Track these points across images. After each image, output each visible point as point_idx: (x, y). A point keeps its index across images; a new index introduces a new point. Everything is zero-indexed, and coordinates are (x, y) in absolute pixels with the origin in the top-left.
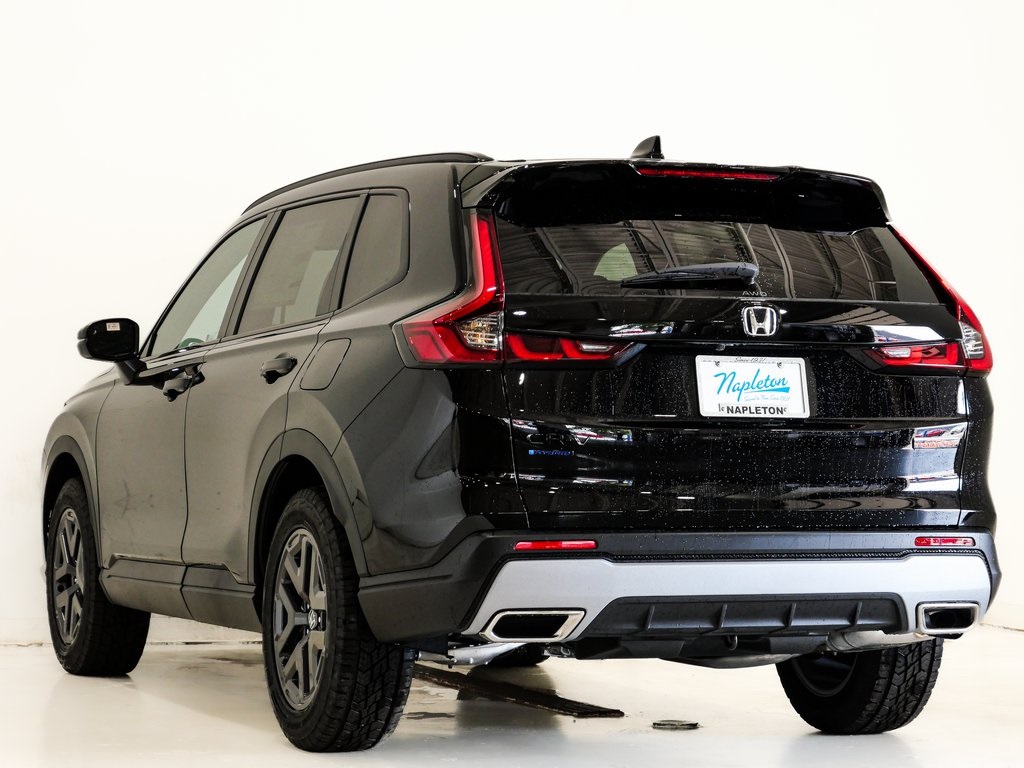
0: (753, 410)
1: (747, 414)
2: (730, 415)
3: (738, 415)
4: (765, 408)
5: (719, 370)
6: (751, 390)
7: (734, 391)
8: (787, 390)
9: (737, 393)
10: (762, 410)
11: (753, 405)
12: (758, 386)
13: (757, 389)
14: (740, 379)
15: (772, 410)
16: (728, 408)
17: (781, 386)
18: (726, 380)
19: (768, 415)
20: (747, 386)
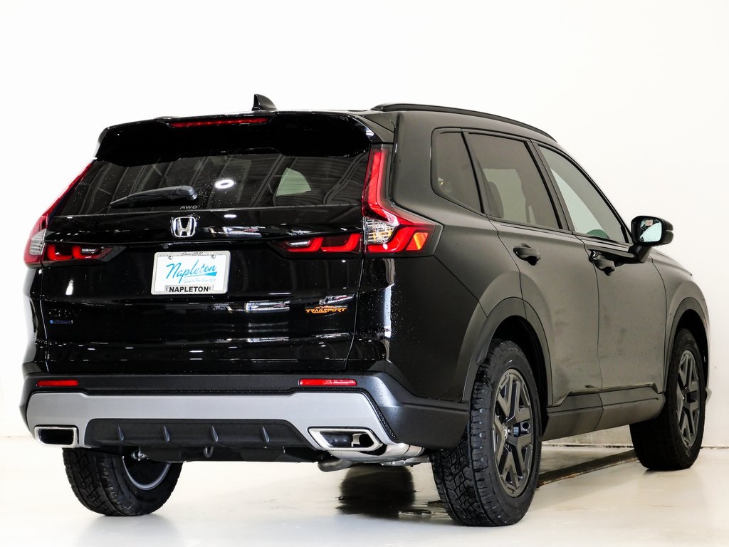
0: (187, 289)
1: (183, 292)
2: (171, 293)
3: (177, 293)
4: (196, 288)
5: (170, 262)
6: (189, 275)
7: (178, 276)
8: (214, 274)
9: (180, 277)
10: (194, 289)
11: (188, 285)
12: (195, 273)
13: (194, 274)
14: (183, 268)
15: (200, 289)
16: (171, 288)
17: (211, 271)
18: (174, 269)
19: (197, 292)
20: (188, 272)
